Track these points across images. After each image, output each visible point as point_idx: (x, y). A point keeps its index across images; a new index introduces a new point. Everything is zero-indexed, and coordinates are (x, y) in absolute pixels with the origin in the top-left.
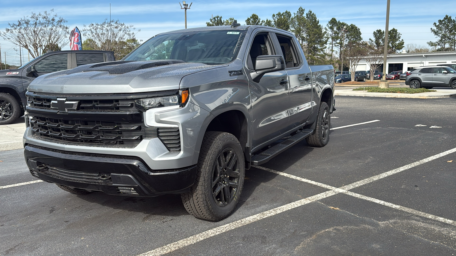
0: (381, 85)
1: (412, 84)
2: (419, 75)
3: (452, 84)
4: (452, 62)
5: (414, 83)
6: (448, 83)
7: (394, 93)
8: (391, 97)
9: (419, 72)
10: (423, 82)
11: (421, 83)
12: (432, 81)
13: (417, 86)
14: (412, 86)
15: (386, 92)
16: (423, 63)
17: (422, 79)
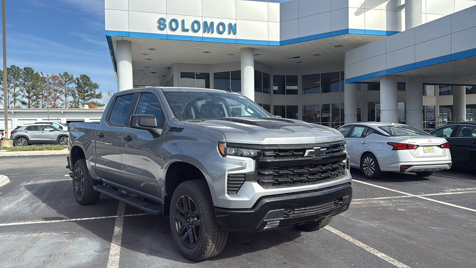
0: (5, 144)
1: (19, 142)
2: (25, 132)
3: (59, 141)
4: (43, 120)
5: (21, 141)
6: (55, 139)
7: (41, 150)
8: (49, 154)
9: (25, 129)
10: (31, 139)
11: (29, 141)
12: (40, 138)
13: (25, 144)
14: (19, 144)
15: (31, 151)
16: (11, 120)
17: (29, 137)
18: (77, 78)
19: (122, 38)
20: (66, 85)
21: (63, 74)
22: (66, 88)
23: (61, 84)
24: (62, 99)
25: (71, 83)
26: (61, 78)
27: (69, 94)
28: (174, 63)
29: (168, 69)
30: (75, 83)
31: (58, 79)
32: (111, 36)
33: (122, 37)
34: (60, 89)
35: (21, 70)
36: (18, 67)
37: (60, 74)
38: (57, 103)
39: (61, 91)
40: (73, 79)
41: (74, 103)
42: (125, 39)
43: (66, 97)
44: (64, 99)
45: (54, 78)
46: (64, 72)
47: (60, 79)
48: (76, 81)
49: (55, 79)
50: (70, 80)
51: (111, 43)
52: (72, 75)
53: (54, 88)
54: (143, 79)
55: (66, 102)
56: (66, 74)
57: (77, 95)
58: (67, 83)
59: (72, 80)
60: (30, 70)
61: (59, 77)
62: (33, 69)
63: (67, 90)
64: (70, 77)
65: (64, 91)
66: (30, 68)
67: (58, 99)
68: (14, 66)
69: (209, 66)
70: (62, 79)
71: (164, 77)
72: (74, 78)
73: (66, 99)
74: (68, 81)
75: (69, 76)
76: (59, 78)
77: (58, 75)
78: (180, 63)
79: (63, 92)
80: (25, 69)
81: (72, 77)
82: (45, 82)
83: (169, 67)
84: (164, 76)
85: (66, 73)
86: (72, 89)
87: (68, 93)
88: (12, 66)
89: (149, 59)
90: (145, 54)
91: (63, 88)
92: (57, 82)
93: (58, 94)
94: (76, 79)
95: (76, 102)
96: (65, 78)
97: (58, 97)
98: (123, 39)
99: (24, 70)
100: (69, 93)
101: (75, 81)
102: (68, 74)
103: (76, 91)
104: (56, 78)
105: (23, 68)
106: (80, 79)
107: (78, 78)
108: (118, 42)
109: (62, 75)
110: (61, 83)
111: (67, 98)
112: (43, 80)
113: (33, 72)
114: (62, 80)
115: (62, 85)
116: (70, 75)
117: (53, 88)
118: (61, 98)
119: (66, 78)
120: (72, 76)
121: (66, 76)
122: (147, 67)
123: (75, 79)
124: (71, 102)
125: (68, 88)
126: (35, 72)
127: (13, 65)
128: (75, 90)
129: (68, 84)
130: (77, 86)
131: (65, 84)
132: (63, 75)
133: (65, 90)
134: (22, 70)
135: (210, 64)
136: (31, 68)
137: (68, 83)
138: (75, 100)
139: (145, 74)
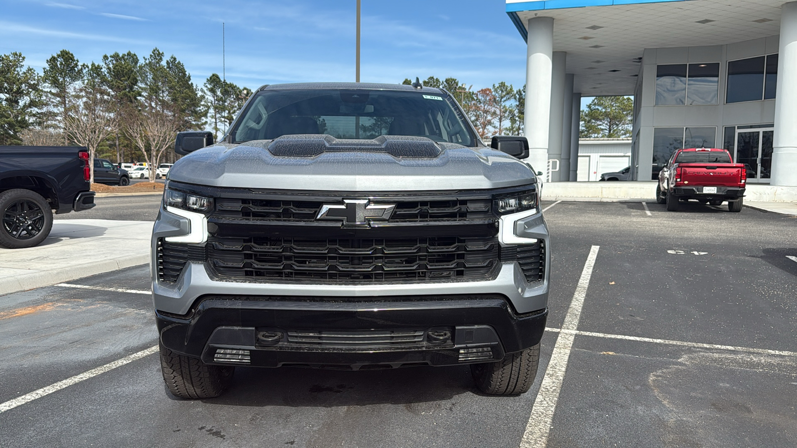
18: (518, 90)
19: (536, 14)
20: (502, 103)
21: (498, 85)
22: (502, 107)
23: (494, 101)
24: (494, 125)
25: (509, 98)
26: (494, 91)
27: (505, 117)
28: (645, 49)
29: (639, 62)
30: (515, 98)
31: (490, 94)
32: (515, 12)
33: (535, 12)
34: (493, 110)
35: (441, 82)
36: (437, 79)
37: (494, 85)
38: (487, 132)
39: (495, 113)
40: (513, 93)
41: (512, 132)
42: (540, 14)
43: (500, 122)
44: (497, 124)
45: (484, 92)
46: (500, 82)
47: (493, 93)
48: (517, 95)
49: (486, 94)
50: (508, 94)
51: (521, 25)
52: (511, 85)
53: (484, 109)
54: (600, 84)
55: (500, 129)
56: (502, 85)
57: (517, 118)
58: (503, 100)
59: (511, 95)
60: (453, 82)
61: (492, 90)
62: (457, 81)
63: (502, 110)
64: (509, 89)
65: (498, 112)
66: (453, 80)
67: (489, 126)
68: (433, 78)
69: (718, 48)
70: (497, 93)
71: (636, 77)
72: (513, 91)
73: (500, 125)
74: (505, 96)
75: (507, 88)
76: (491, 92)
77: (491, 88)
78: (657, 49)
79: (496, 114)
80: (447, 81)
81: (511, 89)
82: (473, 99)
83: (640, 58)
84: (637, 75)
85: (502, 83)
86: (510, 109)
87: (504, 115)
88: (430, 78)
89: (596, 47)
90: (585, 38)
91: (497, 108)
92: (488, 98)
93: (489, 118)
94: (517, 93)
95: (515, 129)
96: (500, 92)
97: (490, 123)
98: (538, 16)
99: (445, 83)
100: (506, 115)
101: (515, 95)
102: (506, 84)
103: (515, 112)
104: (488, 92)
105: (444, 80)
106: (522, 92)
107: (520, 90)
108: (530, 21)
109: (496, 87)
110: (495, 99)
111: (502, 123)
112: (470, 96)
113: (457, 85)
114: (497, 95)
115: (496, 103)
116: (509, 86)
117: (482, 109)
118: (493, 123)
119: (502, 91)
120: (512, 87)
121: (502, 88)
122: (598, 62)
123: (515, 92)
124: (506, 129)
125: (505, 107)
126: (460, 85)
127: (432, 76)
128: (514, 109)
129: (505, 101)
130: (518, 103)
131: (501, 101)
132: (498, 88)
133: (500, 111)
134: (443, 82)
135: (722, 45)
136: (455, 79)
137: (505, 99)
138: (512, 127)
139: (599, 74)
